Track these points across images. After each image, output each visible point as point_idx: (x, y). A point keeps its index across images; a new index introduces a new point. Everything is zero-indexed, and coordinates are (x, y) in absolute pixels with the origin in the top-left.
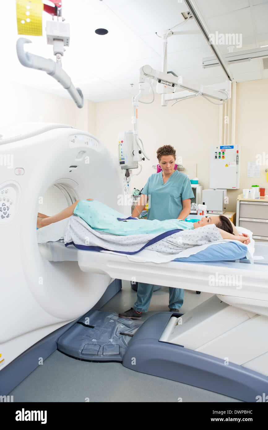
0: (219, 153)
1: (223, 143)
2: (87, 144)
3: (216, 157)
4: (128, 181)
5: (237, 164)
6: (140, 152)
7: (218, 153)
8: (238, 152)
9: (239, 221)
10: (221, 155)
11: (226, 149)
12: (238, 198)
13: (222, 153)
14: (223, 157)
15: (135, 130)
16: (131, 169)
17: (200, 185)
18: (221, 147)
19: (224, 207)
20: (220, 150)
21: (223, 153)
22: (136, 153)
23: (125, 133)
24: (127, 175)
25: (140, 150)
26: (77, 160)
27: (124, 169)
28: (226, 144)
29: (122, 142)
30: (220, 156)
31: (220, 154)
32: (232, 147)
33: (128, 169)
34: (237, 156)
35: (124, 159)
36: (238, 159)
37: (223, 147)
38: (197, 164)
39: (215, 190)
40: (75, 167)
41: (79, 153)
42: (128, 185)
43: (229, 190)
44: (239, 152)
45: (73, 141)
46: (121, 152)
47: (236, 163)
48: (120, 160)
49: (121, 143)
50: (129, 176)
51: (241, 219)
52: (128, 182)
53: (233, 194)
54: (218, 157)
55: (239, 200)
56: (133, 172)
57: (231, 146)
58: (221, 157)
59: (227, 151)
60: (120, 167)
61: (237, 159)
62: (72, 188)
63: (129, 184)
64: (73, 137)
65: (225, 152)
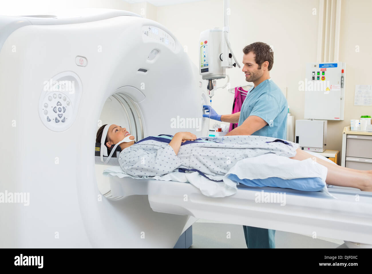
0: (318, 72)
1: (323, 61)
2: (163, 41)
3: (314, 78)
4: (211, 95)
5: (342, 87)
6: (230, 56)
7: (316, 73)
8: (343, 71)
9: (346, 161)
10: (321, 76)
11: (326, 68)
12: (344, 131)
13: (321, 72)
14: (323, 78)
15: (225, 26)
16: (215, 80)
17: (291, 115)
18: (321, 66)
19: (324, 144)
20: (319, 69)
21: (323, 72)
22: (225, 57)
23: (211, 31)
24: (210, 87)
25: (230, 53)
26: (149, 61)
27: (207, 79)
28: (327, 61)
29: (206, 42)
30: (318, 77)
31: (318, 74)
32: (335, 65)
33: (211, 80)
34: (342, 77)
35: (207, 65)
36: (343, 80)
37: (323, 65)
38: (287, 88)
39: (312, 120)
40: (145, 71)
41: (152, 51)
42: (211, 101)
43: (330, 122)
44: (345, 71)
45: (146, 33)
46: (203, 56)
47: (340, 86)
48: (202, 67)
49: (204, 44)
50: (212, 88)
51: (348, 159)
52: (211, 97)
53: (335, 127)
54: (316, 78)
55: (346, 133)
56: (218, 83)
57: (333, 64)
58: (321, 77)
59: (329, 70)
60: (202, 76)
61: (341, 80)
62: (137, 102)
63: (212, 99)
64: (146, 29)
65: (325, 72)
